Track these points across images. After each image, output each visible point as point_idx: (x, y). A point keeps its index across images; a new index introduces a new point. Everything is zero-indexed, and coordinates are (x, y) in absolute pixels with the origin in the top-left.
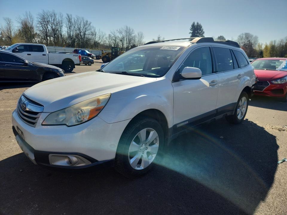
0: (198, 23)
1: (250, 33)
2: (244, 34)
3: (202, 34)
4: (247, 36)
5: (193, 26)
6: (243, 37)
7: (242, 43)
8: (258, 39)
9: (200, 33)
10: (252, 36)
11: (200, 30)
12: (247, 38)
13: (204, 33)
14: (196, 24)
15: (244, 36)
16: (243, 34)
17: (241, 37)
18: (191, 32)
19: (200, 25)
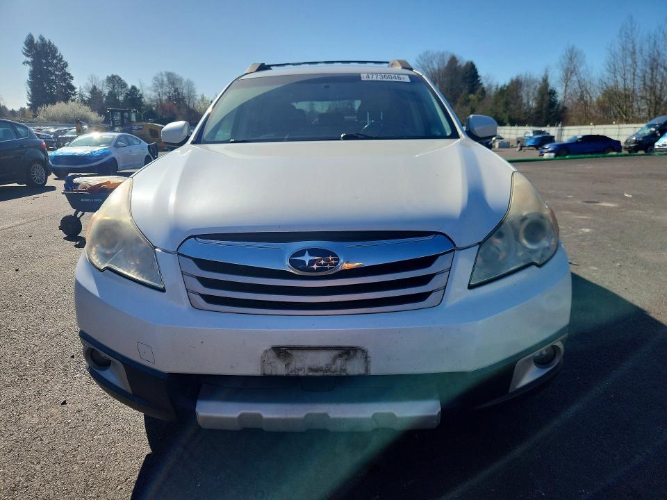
0: (42, 39)
1: (176, 74)
2: (164, 74)
3: (63, 69)
4: (172, 80)
5: (30, 43)
6: (163, 81)
7: (165, 94)
8: (194, 86)
9: (57, 64)
10: (180, 80)
11: (54, 57)
12: (173, 84)
13: (66, 65)
14: (36, 39)
15: (165, 79)
16: (161, 74)
17: (158, 81)
18: (29, 59)
19: (50, 43)
